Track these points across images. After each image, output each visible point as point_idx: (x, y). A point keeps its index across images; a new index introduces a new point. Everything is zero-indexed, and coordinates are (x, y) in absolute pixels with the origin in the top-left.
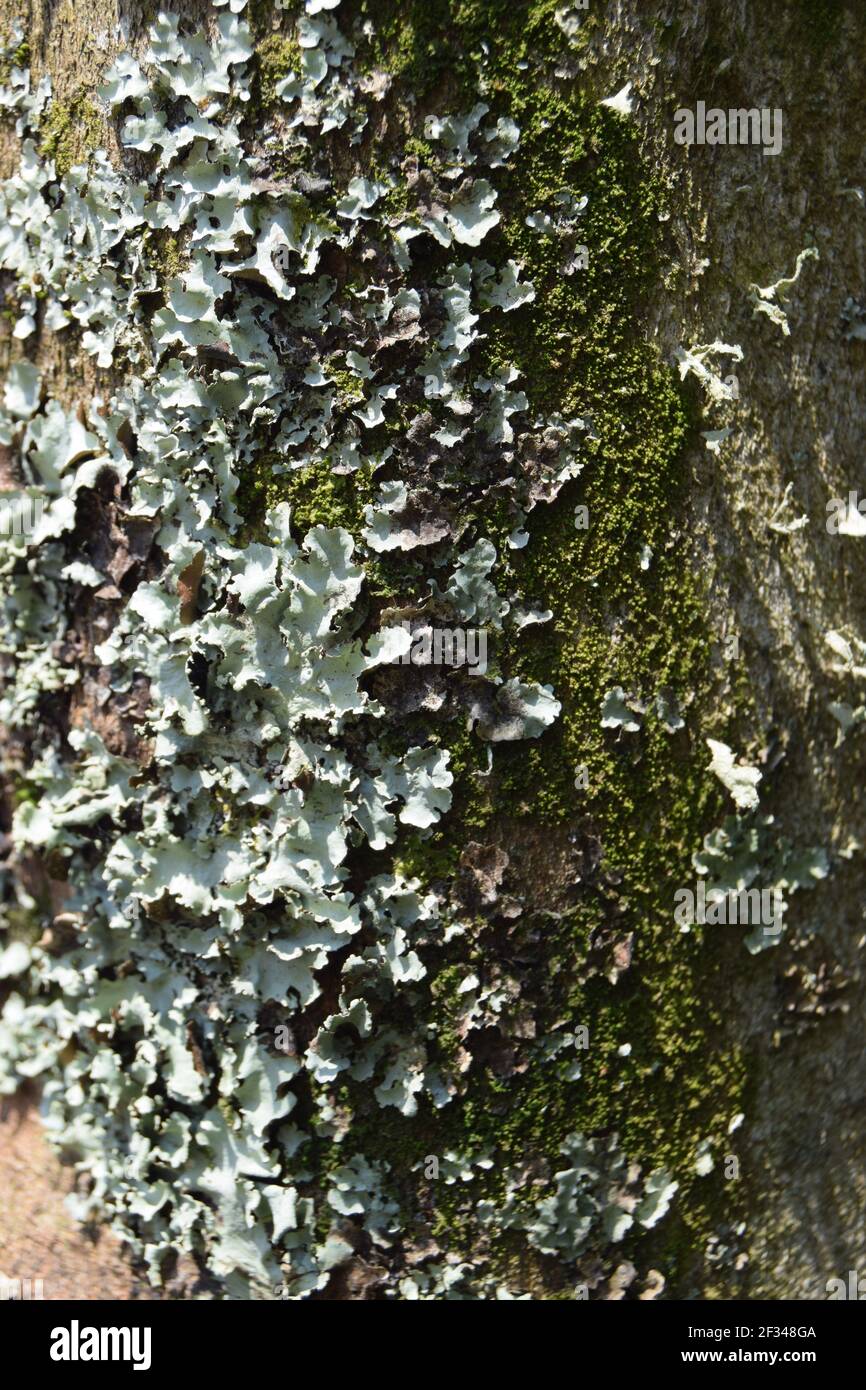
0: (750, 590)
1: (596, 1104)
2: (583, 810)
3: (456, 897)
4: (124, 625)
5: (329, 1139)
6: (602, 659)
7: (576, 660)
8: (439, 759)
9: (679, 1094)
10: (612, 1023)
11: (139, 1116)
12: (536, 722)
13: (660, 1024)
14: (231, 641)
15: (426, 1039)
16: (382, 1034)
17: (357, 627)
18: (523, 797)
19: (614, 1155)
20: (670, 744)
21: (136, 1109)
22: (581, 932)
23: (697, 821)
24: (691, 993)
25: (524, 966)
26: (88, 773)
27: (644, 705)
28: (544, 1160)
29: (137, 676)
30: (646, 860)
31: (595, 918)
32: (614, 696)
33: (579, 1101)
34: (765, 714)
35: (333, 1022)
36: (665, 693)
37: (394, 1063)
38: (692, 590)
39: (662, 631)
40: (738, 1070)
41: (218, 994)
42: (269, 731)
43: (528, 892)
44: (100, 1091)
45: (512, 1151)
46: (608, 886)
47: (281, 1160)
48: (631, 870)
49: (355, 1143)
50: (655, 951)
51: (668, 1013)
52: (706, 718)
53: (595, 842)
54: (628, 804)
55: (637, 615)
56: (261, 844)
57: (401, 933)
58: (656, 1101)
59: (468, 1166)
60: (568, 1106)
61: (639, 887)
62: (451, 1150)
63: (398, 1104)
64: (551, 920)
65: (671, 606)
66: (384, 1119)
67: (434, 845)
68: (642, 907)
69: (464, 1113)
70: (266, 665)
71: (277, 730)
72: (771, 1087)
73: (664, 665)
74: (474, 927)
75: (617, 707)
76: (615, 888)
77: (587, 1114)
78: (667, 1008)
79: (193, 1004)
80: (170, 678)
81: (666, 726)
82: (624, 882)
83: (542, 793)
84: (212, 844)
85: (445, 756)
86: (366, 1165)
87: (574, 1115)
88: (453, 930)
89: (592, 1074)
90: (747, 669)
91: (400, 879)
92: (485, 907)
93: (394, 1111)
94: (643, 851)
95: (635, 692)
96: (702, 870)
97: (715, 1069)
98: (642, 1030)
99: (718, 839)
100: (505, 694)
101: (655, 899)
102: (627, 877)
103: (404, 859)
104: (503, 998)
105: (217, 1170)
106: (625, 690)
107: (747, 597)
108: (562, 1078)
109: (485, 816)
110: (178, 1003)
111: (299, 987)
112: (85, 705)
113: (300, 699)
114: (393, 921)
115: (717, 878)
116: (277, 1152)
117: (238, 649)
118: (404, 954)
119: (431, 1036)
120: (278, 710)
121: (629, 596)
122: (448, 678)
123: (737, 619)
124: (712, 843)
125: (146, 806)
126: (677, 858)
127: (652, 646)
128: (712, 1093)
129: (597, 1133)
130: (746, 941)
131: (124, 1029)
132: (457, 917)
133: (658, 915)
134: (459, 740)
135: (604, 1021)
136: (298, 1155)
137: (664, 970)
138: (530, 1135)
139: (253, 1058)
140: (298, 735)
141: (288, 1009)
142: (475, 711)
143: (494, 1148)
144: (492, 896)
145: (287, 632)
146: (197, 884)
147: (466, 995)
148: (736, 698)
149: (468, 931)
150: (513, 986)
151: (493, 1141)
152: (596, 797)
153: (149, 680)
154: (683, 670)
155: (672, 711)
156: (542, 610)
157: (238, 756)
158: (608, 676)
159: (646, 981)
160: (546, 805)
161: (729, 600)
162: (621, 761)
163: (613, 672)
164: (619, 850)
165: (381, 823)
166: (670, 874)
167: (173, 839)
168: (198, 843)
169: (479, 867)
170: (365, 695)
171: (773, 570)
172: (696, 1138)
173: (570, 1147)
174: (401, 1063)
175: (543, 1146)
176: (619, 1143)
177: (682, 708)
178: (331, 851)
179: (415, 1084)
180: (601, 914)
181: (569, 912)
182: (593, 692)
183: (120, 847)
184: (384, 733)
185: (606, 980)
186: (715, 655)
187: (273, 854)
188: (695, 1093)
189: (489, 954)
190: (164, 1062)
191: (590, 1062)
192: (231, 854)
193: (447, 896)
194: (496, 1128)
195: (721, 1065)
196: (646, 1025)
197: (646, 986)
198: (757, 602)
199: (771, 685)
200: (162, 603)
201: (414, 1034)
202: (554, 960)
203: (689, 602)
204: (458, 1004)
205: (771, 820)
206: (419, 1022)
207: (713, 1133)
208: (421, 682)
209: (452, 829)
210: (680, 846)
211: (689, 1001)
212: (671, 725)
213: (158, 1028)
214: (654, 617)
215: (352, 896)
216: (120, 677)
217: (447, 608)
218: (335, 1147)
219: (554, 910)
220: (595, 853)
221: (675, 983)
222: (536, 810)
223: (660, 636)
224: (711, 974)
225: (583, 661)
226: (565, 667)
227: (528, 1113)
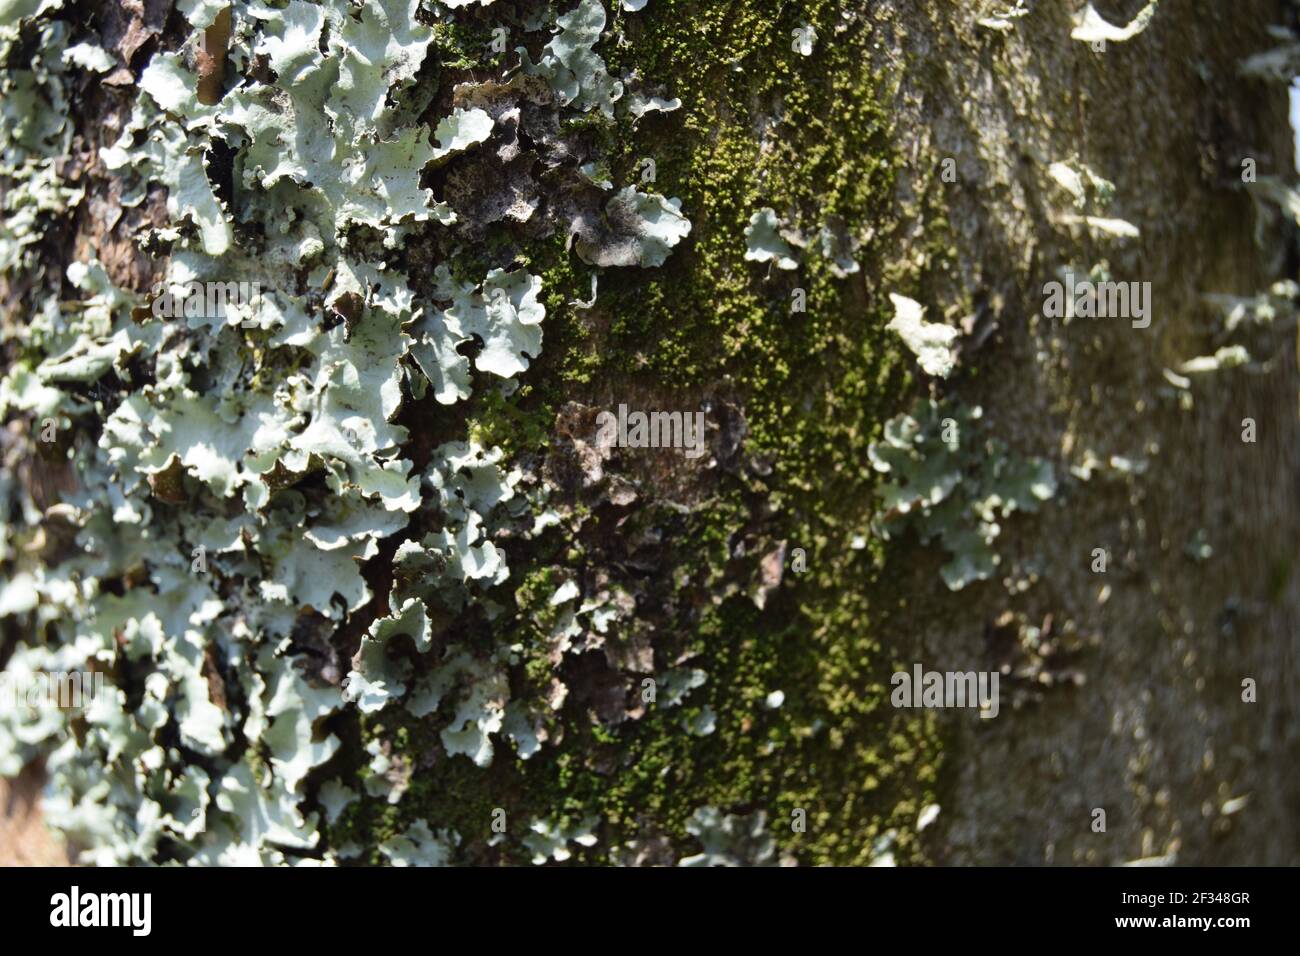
0: (951, 104)
1: (736, 770)
2: (719, 371)
3: (551, 476)
4: (138, 120)
5: (383, 800)
6: (749, 171)
7: (714, 168)
8: (528, 288)
9: (850, 767)
10: (758, 661)
11: (148, 773)
12: (657, 243)
13: (825, 671)
14: (263, 126)
15: (508, 665)
16: (451, 657)
17: (423, 107)
18: (640, 347)
19: (760, 842)
20: (840, 293)
21: (143, 763)
22: (715, 533)
23: (877, 401)
24: (867, 634)
25: (637, 574)
26: (89, 314)
27: (804, 237)
28: (664, 840)
29: (152, 186)
30: (806, 444)
31: (736, 517)
32: (763, 219)
33: (712, 764)
34: (971, 271)
35: (380, 628)
36: (833, 223)
37: (466, 698)
38: (871, 92)
39: (830, 141)
40: (931, 745)
41: (246, 607)
42: (309, 245)
43: (648, 477)
44: (98, 741)
45: (621, 825)
46: (754, 476)
47: (321, 827)
48: (786, 458)
49: (415, 805)
50: (817, 571)
51: (836, 656)
52: (889, 266)
53: (736, 413)
54: (782, 368)
55: (795, 116)
56: (300, 400)
57: (475, 518)
58: (818, 775)
59: (563, 842)
60: (698, 769)
61: (795, 481)
62: (541, 818)
63: (470, 752)
64: (677, 516)
65: (842, 111)
66: (454, 773)
67: (522, 403)
68: (799, 509)
69: (558, 769)
70: (308, 160)
71: (319, 244)
72: (978, 775)
73: (832, 187)
74: (574, 518)
75: (769, 236)
76: (764, 479)
77: (723, 783)
78: (834, 649)
79: (214, 621)
80: (191, 186)
81: (834, 269)
82: (776, 472)
83: (666, 343)
84: (239, 404)
85: (537, 283)
86: (429, 834)
87: (706, 783)
88: (543, 520)
89: (731, 728)
90: (946, 208)
91: (475, 446)
92: (588, 490)
93: (466, 761)
94: (801, 433)
95: (792, 220)
96: (882, 467)
97: (899, 740)
98: (799, 676)
99: (905, 429)
100: (617, 207)
101: (817, 500)
102: (781, 466)
103: (481, 421)
104: (611, 615)
105: (244, 845)
106: (779, 215)
107: (948, 112)
108: (690, 730)
109: (589, 368)
110: (196, 619)
111: (345, 594)
112: (93, 234)
113: (351, 206)
114: (466, 503)
115: (903, 482)
116: (315, 816)
117: (271, 137)
118: (477, 544)
119: (514, 661)
120: (323, 220)
121: (786, 89)
122: (541, 180)
123: (933, 140)
124: (897, 432)
125: (161, 357)
126: (848, 449)
127: (816, 160)
128: (897, 771)
129: (737, 810)
130: (943, 572)
131: (130, 657)
132: (553, 502)
133: (822, 522)
134: (555, 263)
135: (748, 658)
136: (342, 819)
137: (831, 597)
138: (647, 805)
139: (289, 691)
140: (348, 253)
141: (330, 621)
142: (577, 224)
143: (598, 819)
144: (596, 475)
145: (333, 115)
146: (219, 455)
147: (562, 608)
148: (931, 244)
149: (565, 522)
150: (625, 601)
151: (598, 809)
152: (738, 354)
153: (166, 190)
154: (858, 197)
155: (842, 248)
156: (667, 98)
157: (273, 285)
158: (755, 193)
159: (805, 609)
160: (671, 359)
161: (922, 113)
162: (774, 308)
163: (762, 189)
164: (769, 428)
165: (451, 371)
166: (839, 468)
167: (189, 394)
168: (223, 402)
169: (581, 437)
170: (430, 192)
171: (983, 82)
172: (872, 830)
173: (700, 825)
174: (476, 698)
175: (663, 821)
176: (767, 825)
177: (856, 246)
178: (384, 405)
179: (493, 725)
180: (745, 513)
181: (701, 506)
182: (735, 213)
183: (126, 409)
184: (457, 251)
185: (749, 603)
186: (902, 183)
187: (315, 413)
188: (872, 769)
189: (594, 556)
190: (176, 697)
191: (728, 713)
192: (263, 416)
193: (538, 473)
194: (601, 792)
195: (909, 735)
196: (805, 670)
197: (804, 618)
198: (960, 121)
199: (981, 233)
200: (179, 82)
201: (494, 659)
202: (681, 570)
203: (867, 108)
204: (551, 619)
205: (977, 412)
206: (500, 643)
207: (898, 826)
208: (506, 185)
209: (546, 383)
210: (852, 432)
211: (863, 643)
212: (841, 267)
213: (172, 655)
214: (819, 123)
215: (410, 464)
216: (131, 189)
217: (541, 87)
218: (391, 811)
219: (682, 501)
220: (737, 429)
221: (844, 616)
222: (657, 365)
223: (827, 148)
224: (895, 612)
225: (723, 170)
226: (698, 176)
227: (643, 775)
